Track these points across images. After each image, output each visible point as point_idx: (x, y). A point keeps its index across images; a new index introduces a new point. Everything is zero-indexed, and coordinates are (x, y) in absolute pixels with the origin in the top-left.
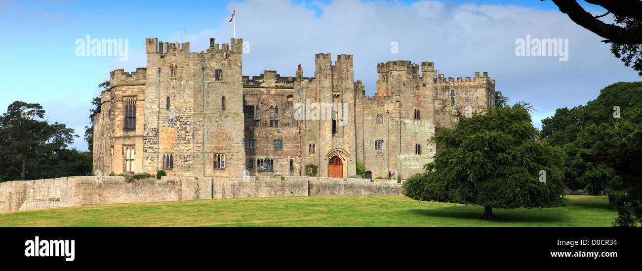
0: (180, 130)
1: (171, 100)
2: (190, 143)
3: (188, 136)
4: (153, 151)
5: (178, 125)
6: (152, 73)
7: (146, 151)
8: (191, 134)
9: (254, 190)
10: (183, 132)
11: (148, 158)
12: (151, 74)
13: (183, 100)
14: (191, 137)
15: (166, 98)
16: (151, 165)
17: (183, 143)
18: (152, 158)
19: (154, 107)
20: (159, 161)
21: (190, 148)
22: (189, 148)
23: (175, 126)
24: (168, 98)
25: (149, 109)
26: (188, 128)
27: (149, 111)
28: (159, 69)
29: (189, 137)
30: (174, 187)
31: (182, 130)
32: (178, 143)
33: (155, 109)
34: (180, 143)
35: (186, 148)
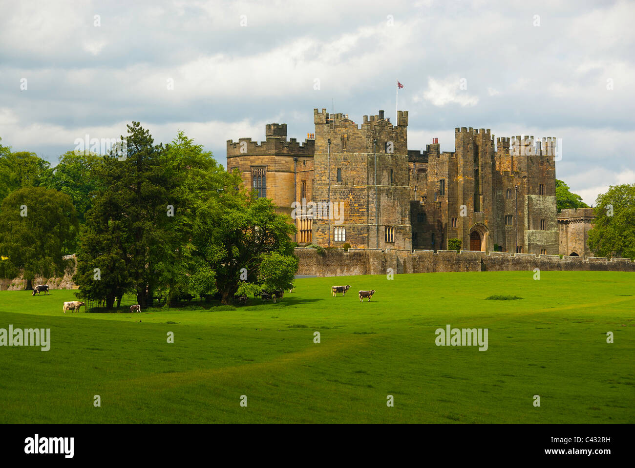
0: (353, 203)
1: (343, 172)
2: (364, 216)
3: (362, 208)
4: (324, 223)
5: (351, 197)
6: (321, 143)
7: (316, 223)
8: (365, 207)
9: (432, 264)
10: (356, 205)
11: (318, 230)
12: (320, 145)
13: (355, 173)
14: (365, 210)
15: (337, 170)
16: (321, 237)
17: (356, 216)
18: (322, 229)
19: (323, 178)
20: (331, 233)
21: (364, 221)
22: (363, 221)
23: (347, 199)
24: (339, 170)
25: (319, 180)
26: (362, 201)
27: (318, 182)
28: (329, 140)
29: (363, 210)
30: (360, 260)
31: (355, 203)
32: (350, 216)
33: (325, 180)
34: (354, 216)
35: (360, 221)
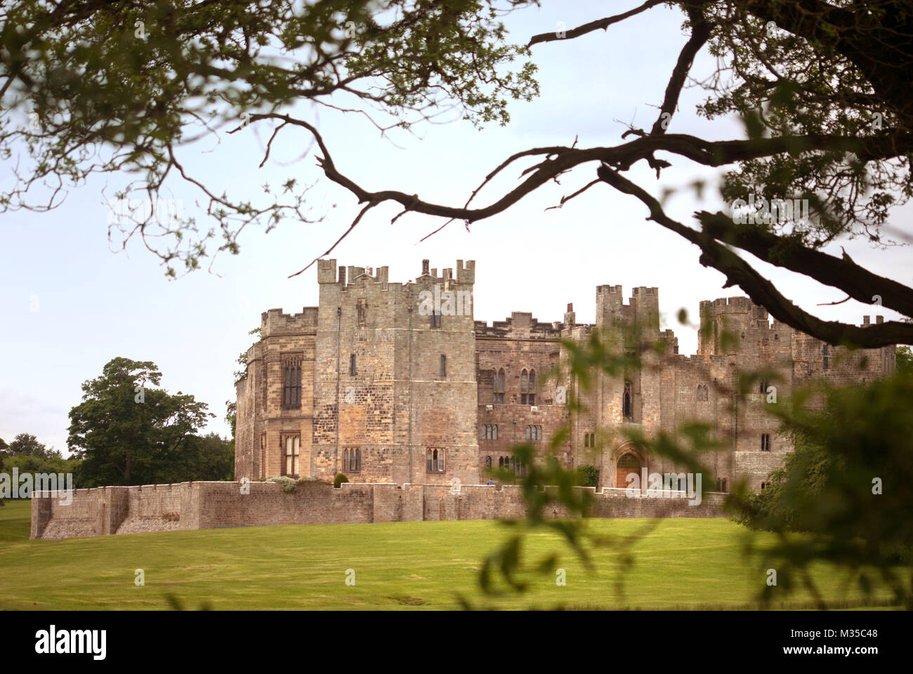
0: (371, 409)
1: (358, 359)
2: (388, 430)
3: (386, 418)
4: (329, 443)
5: (369, 400)
6: (327, 315)
7: (317, 442)
8: (389, 415)
9: (492, 508)
10: (377, 412)
11: (320, 453)
12: (326, 317)
13: (376, 361)
14: (390, 421)
15: (349, 356)
16: (324, 464)
17: (376, 430)
18: (326, 453)
19: (329, 370)
20: (339, 458)
21: (389, 438)
22: (386, 438)
23: (364, 403)
24: (353, 356)
25: (323, 374)
26: (386, 406)
27: (322, 377)
28: (339, 309)
29: (387, 421)
30: (362, 502)
31: (376, 409)
32: (368, 430)
33: (331, 374)
34: (372, 430)
35: (382, 438)
